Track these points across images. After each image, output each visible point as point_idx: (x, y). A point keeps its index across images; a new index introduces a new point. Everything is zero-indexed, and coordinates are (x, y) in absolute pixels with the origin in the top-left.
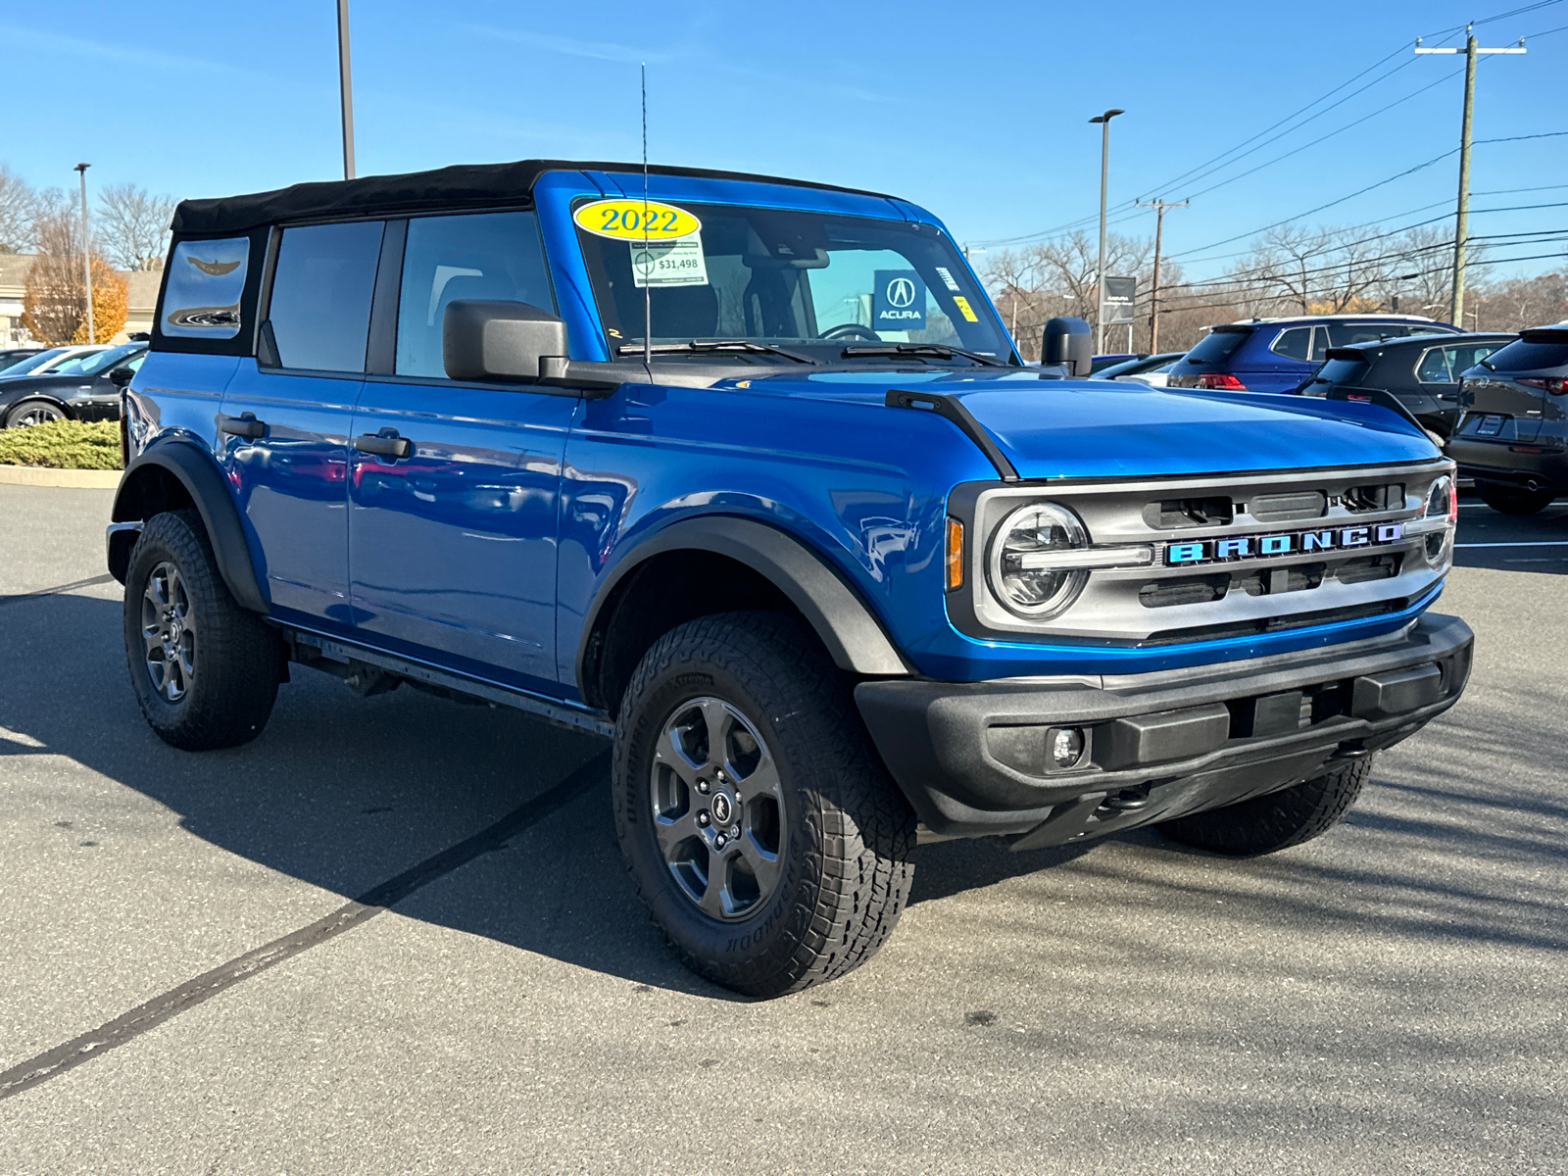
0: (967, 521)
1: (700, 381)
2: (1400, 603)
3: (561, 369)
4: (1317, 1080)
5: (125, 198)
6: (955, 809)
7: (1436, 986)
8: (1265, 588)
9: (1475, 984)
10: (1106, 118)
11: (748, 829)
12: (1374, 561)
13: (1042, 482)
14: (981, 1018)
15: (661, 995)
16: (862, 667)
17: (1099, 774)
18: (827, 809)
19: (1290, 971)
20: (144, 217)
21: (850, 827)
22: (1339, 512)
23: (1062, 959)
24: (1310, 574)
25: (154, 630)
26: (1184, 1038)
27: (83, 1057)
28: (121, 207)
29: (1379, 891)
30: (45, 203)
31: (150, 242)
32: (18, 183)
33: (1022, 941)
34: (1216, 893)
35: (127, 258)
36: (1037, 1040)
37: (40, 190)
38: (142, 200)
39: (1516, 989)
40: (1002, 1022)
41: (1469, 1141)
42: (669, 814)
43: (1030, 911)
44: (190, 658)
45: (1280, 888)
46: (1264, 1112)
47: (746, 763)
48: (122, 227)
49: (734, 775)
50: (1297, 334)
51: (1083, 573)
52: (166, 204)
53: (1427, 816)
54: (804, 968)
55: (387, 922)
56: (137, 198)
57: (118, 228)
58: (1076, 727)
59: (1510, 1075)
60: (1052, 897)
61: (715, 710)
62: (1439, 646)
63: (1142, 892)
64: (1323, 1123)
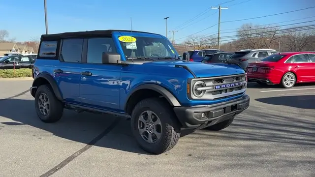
0: (190, 83)
1: (141, 63)
2: (242, 93)
3: (120, 62)
4: (239, 160)
6: (189, 125)
7: (250, 147)
8: (226, 92)
9: (255, 146)
10: (166, 18)
11: (155, 130)
12: (238, 87)
13: (200, 78)
14: (190, 155)
15: (142, 155)
16: (175, 105)
17: (208, 119)
18: (169, 126)
19: (229, 146)
21: (173, 129)
22: (235, 81)
23: (198, 146)
24: (231, 90)
25: (41, 104)
26: (219, 156)
27: (57, 170)
29: (237, 134)
33: (191, 144)
34: (215, 136)
36: (199, 158)
39: (260, 147)
40: (193, 156)
41: (262, 167)
42: (141, 128)
43: (191, 140)
44: (48, 108)
45: (223, 135)
46: (234, 165)
47: (155, 120)
49: (152, 122)
50: (201, 53)
51: (205, 91)
53: (239, 123)
54: (165, 149)
55: (94, 147)
58: (205, 112)
59: (265, 158)
60: (193, 138)
61: (149, 113)
62: (247, 99)
63: (205, 136)
64: (242, 166)
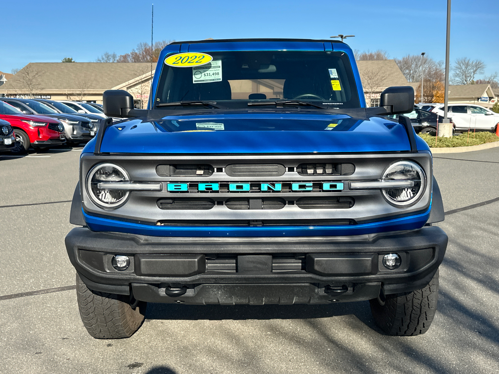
3: (127, 112)
5: (463, 62)
13: (108, 154)
14: (134, 366)
20: (469, 68)
22: (291, 175)
28: (462, 65)
30: (438, 66)
31: (470, 75)
32: (431, 60)
35: (463, 81)
37: (437, 61)
38: (468, 62)
48: (462, 71)
52: (476, 63)
56: (467, 62)
57: (460, 72)
